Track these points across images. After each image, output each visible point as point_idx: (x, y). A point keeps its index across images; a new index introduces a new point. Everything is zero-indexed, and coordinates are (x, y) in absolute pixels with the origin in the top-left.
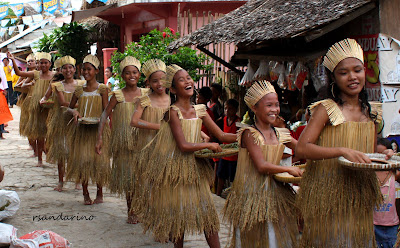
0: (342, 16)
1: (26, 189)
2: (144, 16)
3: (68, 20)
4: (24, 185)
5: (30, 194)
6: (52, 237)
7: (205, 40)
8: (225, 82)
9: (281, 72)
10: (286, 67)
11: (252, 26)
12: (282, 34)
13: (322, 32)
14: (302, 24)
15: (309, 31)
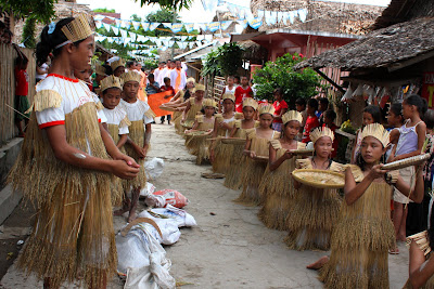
0: (419, 55)
1: (172, 161)
2: (287, 43)
3: (228, 41)
4: (171, 157)
5: (174, 164)
6: (176, 196)
7: (319, 64)
8: (334, 99)
9: (370, 94)
10: (375, 90)
11: (352, 56)
12: (371, 64)
13: (400, 66)
14: (387, 57)
15: (391, 63)
